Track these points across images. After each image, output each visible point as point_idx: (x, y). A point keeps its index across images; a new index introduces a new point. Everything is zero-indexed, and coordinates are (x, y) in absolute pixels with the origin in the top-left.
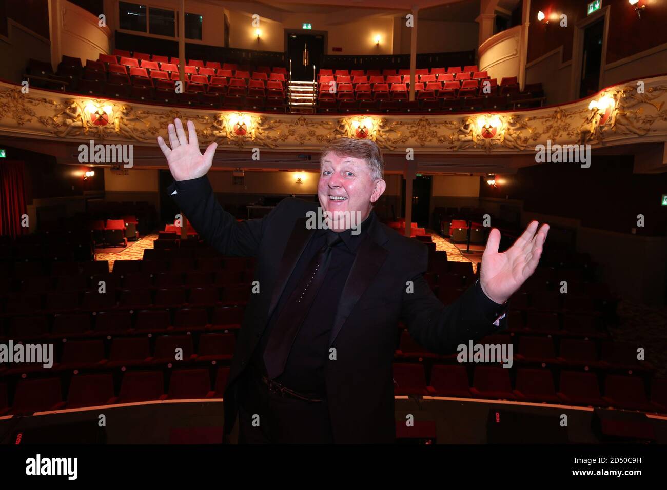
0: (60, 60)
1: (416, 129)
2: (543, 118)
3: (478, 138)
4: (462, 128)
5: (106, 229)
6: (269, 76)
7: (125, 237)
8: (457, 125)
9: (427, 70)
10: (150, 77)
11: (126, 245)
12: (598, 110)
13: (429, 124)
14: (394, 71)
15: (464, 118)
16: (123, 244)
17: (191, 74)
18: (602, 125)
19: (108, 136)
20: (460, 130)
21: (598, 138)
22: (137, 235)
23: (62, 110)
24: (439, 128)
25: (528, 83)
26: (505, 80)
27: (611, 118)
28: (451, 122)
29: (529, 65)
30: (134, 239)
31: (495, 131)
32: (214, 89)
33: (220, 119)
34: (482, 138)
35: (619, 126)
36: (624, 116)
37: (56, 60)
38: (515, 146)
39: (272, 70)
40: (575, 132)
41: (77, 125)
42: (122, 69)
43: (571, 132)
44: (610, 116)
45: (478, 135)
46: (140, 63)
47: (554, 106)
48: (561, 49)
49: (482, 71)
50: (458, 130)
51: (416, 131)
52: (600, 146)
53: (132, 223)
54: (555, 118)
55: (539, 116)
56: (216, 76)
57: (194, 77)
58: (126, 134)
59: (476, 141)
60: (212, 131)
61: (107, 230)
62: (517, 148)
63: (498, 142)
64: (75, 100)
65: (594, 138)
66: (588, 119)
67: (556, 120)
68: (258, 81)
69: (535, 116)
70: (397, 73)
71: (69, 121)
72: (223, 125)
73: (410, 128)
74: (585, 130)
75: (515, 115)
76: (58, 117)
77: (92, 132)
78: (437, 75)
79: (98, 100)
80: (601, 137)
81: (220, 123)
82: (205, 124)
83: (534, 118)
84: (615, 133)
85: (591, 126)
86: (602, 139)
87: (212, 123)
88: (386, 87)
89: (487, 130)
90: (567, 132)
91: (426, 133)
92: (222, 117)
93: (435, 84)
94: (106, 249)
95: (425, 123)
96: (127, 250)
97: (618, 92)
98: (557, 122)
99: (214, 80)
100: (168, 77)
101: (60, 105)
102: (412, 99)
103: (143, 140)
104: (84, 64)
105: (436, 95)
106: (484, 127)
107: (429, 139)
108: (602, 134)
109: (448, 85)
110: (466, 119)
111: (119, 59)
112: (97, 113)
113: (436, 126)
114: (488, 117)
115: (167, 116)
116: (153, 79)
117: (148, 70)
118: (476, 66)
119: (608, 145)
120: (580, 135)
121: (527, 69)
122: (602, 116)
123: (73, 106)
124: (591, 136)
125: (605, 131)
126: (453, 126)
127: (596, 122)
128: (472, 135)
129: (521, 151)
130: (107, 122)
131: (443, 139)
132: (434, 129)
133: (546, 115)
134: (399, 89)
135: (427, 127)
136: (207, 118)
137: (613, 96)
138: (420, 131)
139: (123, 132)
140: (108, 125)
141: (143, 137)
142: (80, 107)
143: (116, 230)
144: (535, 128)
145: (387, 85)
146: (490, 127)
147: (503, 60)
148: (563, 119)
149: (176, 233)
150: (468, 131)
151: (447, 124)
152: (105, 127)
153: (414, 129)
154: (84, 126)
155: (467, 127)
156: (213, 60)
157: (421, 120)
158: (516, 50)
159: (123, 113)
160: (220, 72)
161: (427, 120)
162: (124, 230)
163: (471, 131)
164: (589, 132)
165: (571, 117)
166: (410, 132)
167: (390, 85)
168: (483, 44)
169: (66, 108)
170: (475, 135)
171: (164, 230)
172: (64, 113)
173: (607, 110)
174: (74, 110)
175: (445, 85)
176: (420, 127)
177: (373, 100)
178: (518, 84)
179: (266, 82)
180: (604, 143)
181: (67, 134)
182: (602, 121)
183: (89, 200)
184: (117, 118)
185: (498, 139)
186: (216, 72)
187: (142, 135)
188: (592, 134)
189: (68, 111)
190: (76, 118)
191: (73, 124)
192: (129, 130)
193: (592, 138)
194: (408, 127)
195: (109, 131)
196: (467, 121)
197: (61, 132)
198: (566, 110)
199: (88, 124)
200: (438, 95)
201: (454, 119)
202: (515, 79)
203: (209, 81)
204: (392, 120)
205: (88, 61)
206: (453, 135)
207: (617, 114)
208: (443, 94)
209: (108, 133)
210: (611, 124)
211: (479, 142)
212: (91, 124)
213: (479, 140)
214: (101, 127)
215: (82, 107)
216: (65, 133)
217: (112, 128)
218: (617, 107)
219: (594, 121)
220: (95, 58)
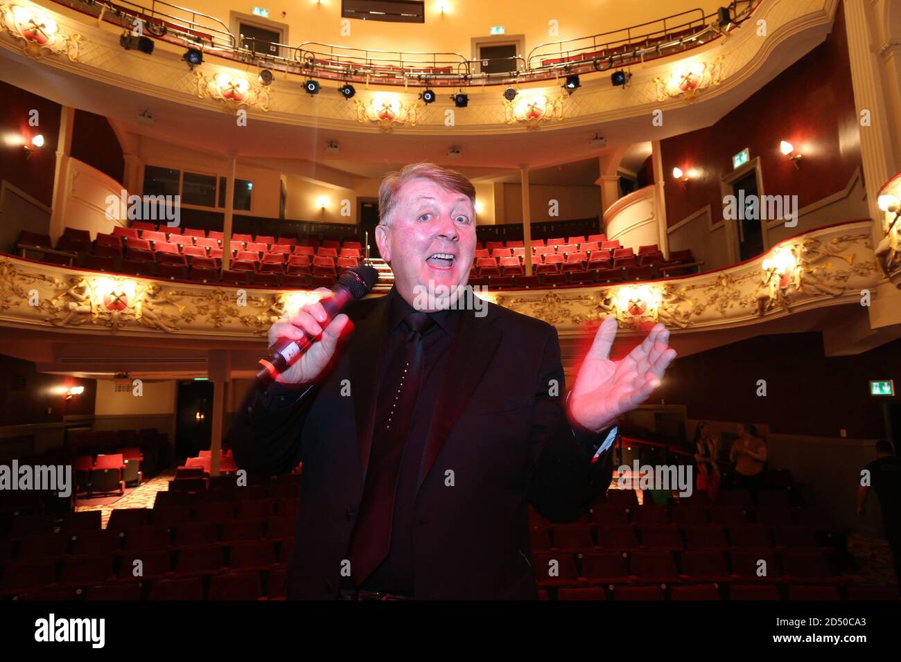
0: (61, 233)
1: (541, 307)
2: (704, 286)
3: (625, 315)
4: (602, 304)
5: (94, 468)
6: (339, 252)
7: (122, 480)
8: (595, 301)
9: (542, 241)
10: (182, 254)
11: (123, 493)
12: (775, 269)
13: (558, 300)
14: (501, 243)
15: (602, 291)
16: (118, 491)
17: (236, 251)
18: (783, 287)
19: (124, 325)
20: (600, 307)
21: (782, 304)
22: (140, 478)
23: (64, 290)
24: (572, 305)
25: (673, 249)
26: (642, 249)
27: (793, 278)
28: (587, 296)
29: (671, 229)
30: (134, 484)
31: (644, 306)
32: (268, 267)
33: (280, 301)
34: (629, 315)
35: (807, 286)
36: (810, 273)
37: (56, 232)
38: (673, 324)
39: (342, 245)
40: (749, 300)
41: (83, 311)
42: (144, 244)
43: (743, 300)
44: (792, 275)
45: (623, 312)
46: (168, 238)
47: (716, 271)
48: (708, 208)
49: (612, 240)
50: (597, 306)
51: (542, 310)
52: (786, 313)
53: (134, 459)
54: (720, 285)
55: (700, 284)
56: (270, 252)
57: (240, 254)
58: (150, 322)
59: (622, 320)
60: (269, 316)
61: (96, 470)
62: (677, 326)
63: (650, 319)
64: (84, 278)
65: (776, 305)
66: (763, 283)
67: (721, 288)
68: (325, 258)
69: (693, 284)
70: (505, 245)
71: (73, 305)
72: (284, 309)
73: (533, 307)
74: (763, 296)
75: (668, 285)
76: (57, 299)
77: (103, 319)
78: (556, 247)
79: (117, 277)
80: (785, 301)
81: (280, 306)
82: (260, 307)
83: (693, 287)
84: (803, 296)
85: (770, 291)
86: (787, 304)
87: (269, 306)
88: (493, 262)
89: (635, 305)
90: (739, 302)
91: (555, 312)
92: (283, 298)
93: (555, 257)
94: (91, 500)
95: (553, 299)
96: (124, 499)
97: (796, 246)
98: (723, 290)
99: (268, 257)
100: (205, 253)
101: (62, 283)
102: (529, 273)
103: (173, 330)
104: (93, 237)
105: (559, 269)
106: (631, 301)
107: (560, 319)
108: (785, 298)
109: (572, 257)
110: (605, 292)
111: (140, 234)
112: (113, 294)
113: (567, 303)
114: (635, 288)
115: (208, 298)
116: (187, 256)
117: (179, 245)
118: (603, 235)
119: (796, 311)
120: (757, 304)
121: (668, 235)
122: (782, 277)
123: (81, 285)
124: (772, 302)
125: (790, 295)
126: (589, 302)
127: (775, 285)
128: (616, 312)
129: (682, 329)
130: (126, 305)
131: (578, 318)
132: (565, 306)
133: (707, 283)
134: (511, 264)
135: (556, 304)
136: (262, 300)
137: (791, 252)
138: (547, 309)
139: (147, 319)
140: (126, 311)
141: (173, 326)
142: (90, 287)
143: (110, 470)
144: (696, 299)
145: (494, 259)
146: (639, 301)
147: (637, 226)
148: (731, 285)
149: (203, 469)
150: (610, 307)
151: (582, 299)
152: (122, 314)
153: (538, 307)
154: (93, 312)
155: (607, 302)
156: (264, 233)
157: (547, 296)
158: (652, 213)
159: (149, 294)
160: (275, 249)
161: (555, 295)
162: (122, 469)
163: (614, 307)
164: (768, 298)
165: (740, 283)
166: (534, 312)
167: (498, 259)
168: (609, 209)
169: (71, 287)
170: (620, 312)
171: (184, 465)
172: (68, 294)
173: (786, 269)
174: (81, 290)
175: (568, 258)
176: (547, 305)
177: (478, 276)
178: (660, 252)
179: (336, 260)
180: (790, 310)
181: (68, 323)
182: (782, 283)
183: (70, 430)
184: (140, 301)
185: (650, 316)
186: (269, 247)
187: (172, 323)
188: (773, 299)
189: (73, 290)
190: (82, 301)
191: (78, 309)
192: (156, 317)
193: (773, 305)
194: (531, 305)
195: (126, 318)
196: (607, 294)
197: (59, 320)
198: (732, 275)
199: (99, 309)
200: (562, 268)
201: (590, 292)
202: (656, 246)
203: (261, 258)
204: (509, 298)
205: (99, 235)
206: (591, 313)
207: (801, 272)
208: (567, 267)
209: (126, 321)
210: (795, 285)
211: (626, 321)
212: (104, 309)
213: (626, 318)
214: (116, 313)
215: (93, 286)
216: (64, 321)
217: (131, 314)
218: (798, 264)
219: (772, 284)
220: (109, 231)
